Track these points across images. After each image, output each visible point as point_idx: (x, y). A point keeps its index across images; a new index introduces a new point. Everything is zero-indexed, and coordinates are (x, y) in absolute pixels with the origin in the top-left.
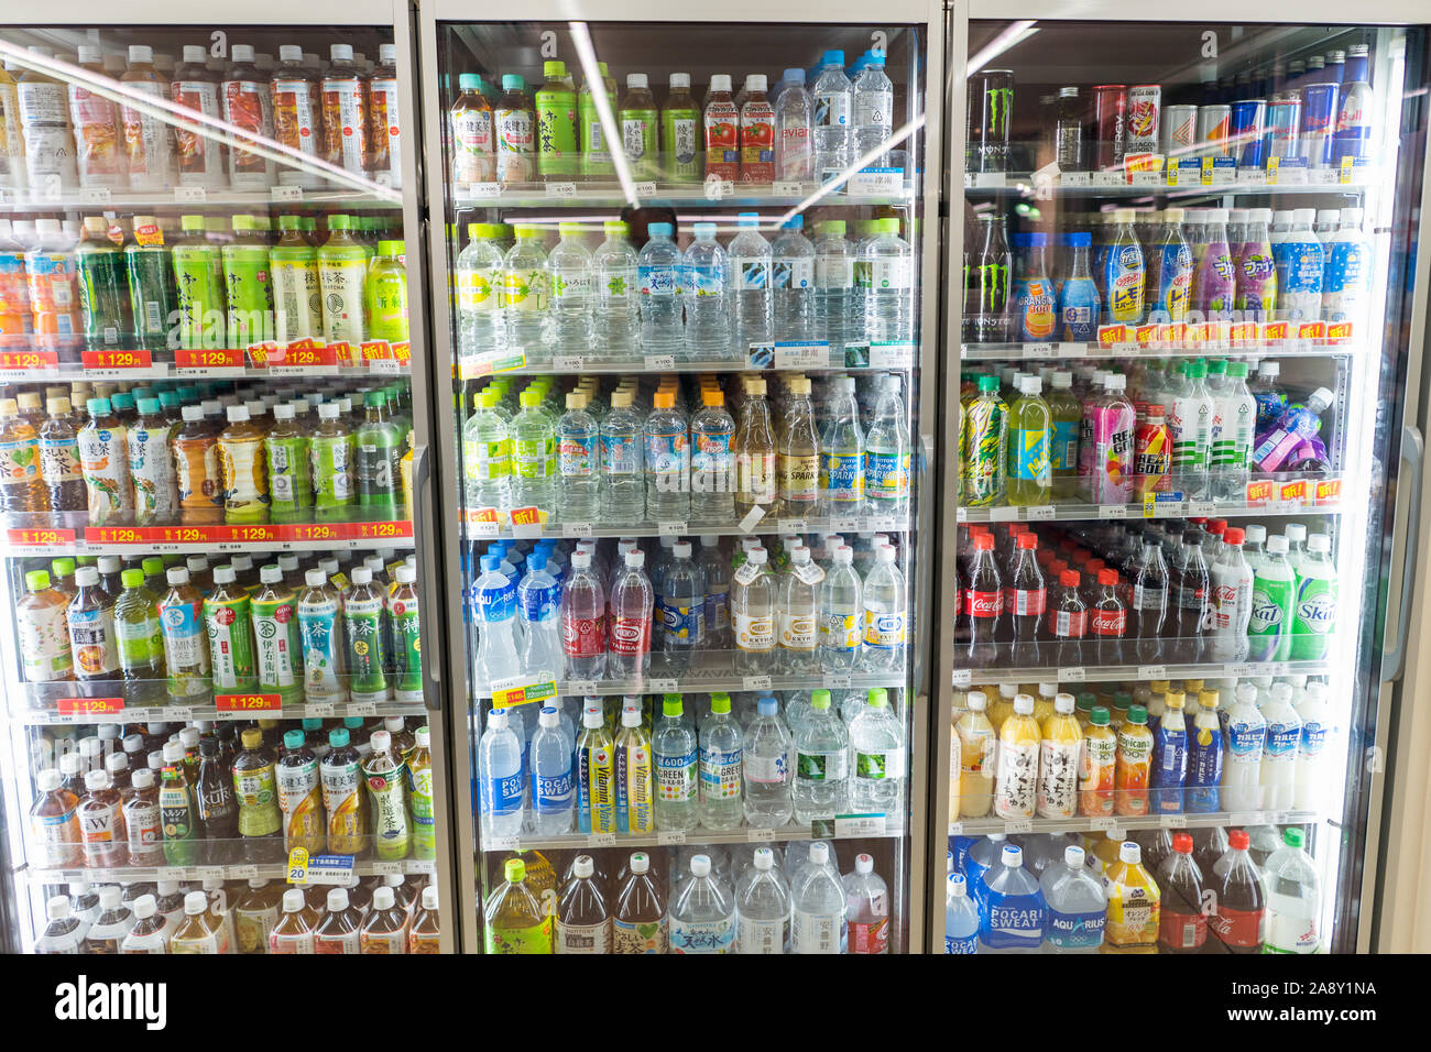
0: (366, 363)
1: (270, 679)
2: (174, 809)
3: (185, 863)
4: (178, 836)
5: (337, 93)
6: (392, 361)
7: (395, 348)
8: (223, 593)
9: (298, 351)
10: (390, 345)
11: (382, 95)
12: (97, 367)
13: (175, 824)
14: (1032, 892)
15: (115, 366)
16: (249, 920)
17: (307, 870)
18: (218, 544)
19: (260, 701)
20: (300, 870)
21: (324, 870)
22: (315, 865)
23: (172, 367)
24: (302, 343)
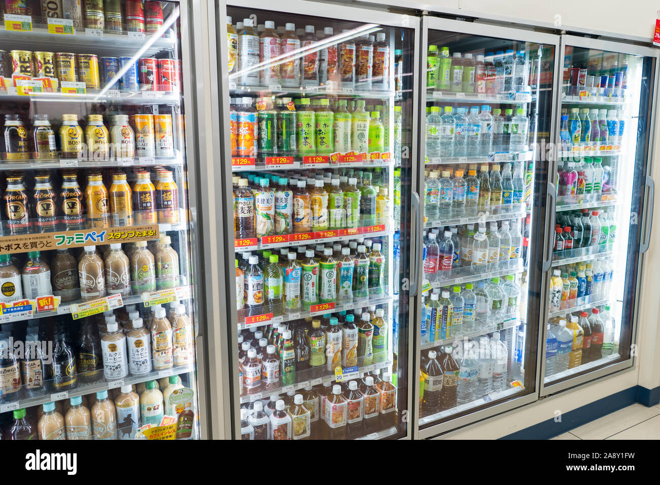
0: (372, 161)
1: (330, 296)
2: (290, 360)
3: (292, 383)
4: (290, 372)
5: (368, 51)
6: (381, 160)
7: (382, 155)
8: (312, 261)
9: (349, 156)
10: (381, 154)
11: (383, 54)
12: (272, 164)
13: (290, 366)
14: (554, 337)
15: (279, 164)
16: (310, 404)
17: (342, 375)
18: (315, 240)
19: (327, 306)
20: (340, 375)
21: (349, 374)
22: (345, 373)
23: (301, 164)
24: (350, 153)
